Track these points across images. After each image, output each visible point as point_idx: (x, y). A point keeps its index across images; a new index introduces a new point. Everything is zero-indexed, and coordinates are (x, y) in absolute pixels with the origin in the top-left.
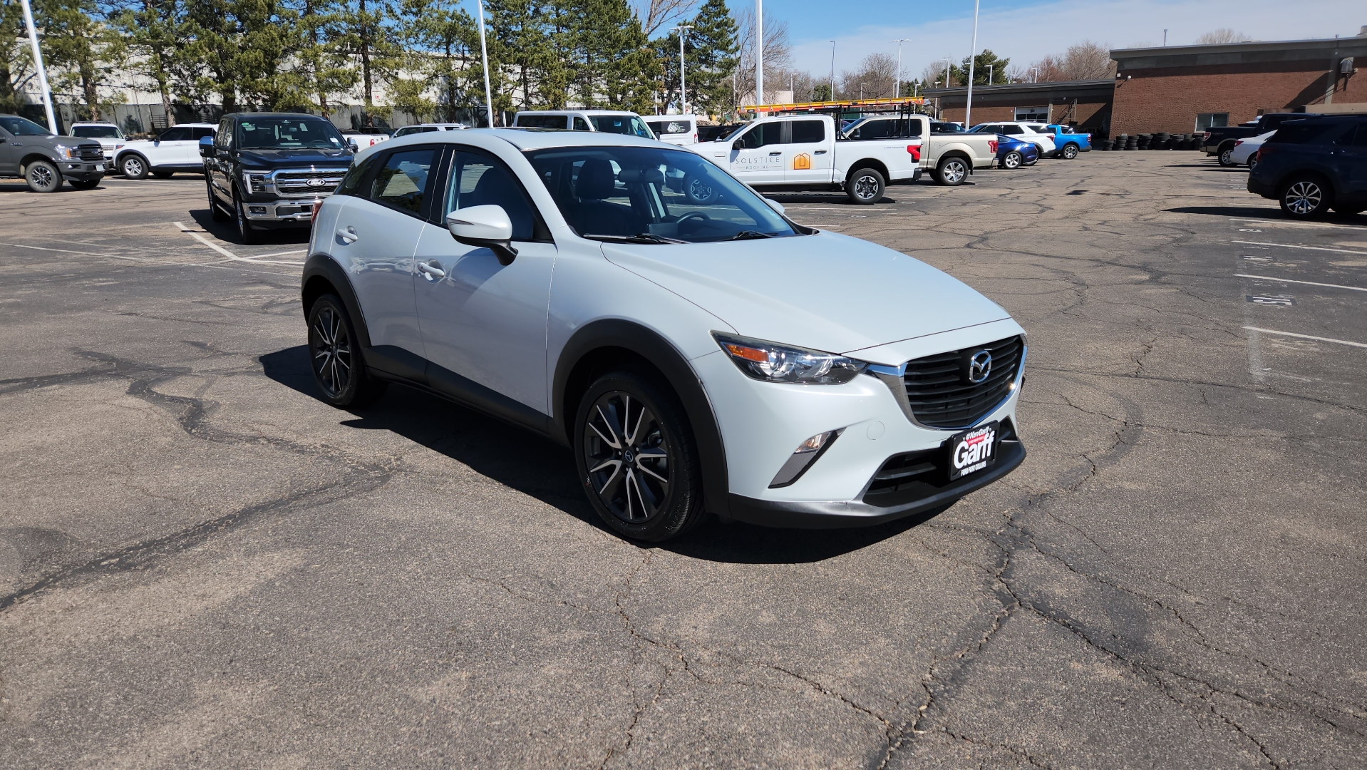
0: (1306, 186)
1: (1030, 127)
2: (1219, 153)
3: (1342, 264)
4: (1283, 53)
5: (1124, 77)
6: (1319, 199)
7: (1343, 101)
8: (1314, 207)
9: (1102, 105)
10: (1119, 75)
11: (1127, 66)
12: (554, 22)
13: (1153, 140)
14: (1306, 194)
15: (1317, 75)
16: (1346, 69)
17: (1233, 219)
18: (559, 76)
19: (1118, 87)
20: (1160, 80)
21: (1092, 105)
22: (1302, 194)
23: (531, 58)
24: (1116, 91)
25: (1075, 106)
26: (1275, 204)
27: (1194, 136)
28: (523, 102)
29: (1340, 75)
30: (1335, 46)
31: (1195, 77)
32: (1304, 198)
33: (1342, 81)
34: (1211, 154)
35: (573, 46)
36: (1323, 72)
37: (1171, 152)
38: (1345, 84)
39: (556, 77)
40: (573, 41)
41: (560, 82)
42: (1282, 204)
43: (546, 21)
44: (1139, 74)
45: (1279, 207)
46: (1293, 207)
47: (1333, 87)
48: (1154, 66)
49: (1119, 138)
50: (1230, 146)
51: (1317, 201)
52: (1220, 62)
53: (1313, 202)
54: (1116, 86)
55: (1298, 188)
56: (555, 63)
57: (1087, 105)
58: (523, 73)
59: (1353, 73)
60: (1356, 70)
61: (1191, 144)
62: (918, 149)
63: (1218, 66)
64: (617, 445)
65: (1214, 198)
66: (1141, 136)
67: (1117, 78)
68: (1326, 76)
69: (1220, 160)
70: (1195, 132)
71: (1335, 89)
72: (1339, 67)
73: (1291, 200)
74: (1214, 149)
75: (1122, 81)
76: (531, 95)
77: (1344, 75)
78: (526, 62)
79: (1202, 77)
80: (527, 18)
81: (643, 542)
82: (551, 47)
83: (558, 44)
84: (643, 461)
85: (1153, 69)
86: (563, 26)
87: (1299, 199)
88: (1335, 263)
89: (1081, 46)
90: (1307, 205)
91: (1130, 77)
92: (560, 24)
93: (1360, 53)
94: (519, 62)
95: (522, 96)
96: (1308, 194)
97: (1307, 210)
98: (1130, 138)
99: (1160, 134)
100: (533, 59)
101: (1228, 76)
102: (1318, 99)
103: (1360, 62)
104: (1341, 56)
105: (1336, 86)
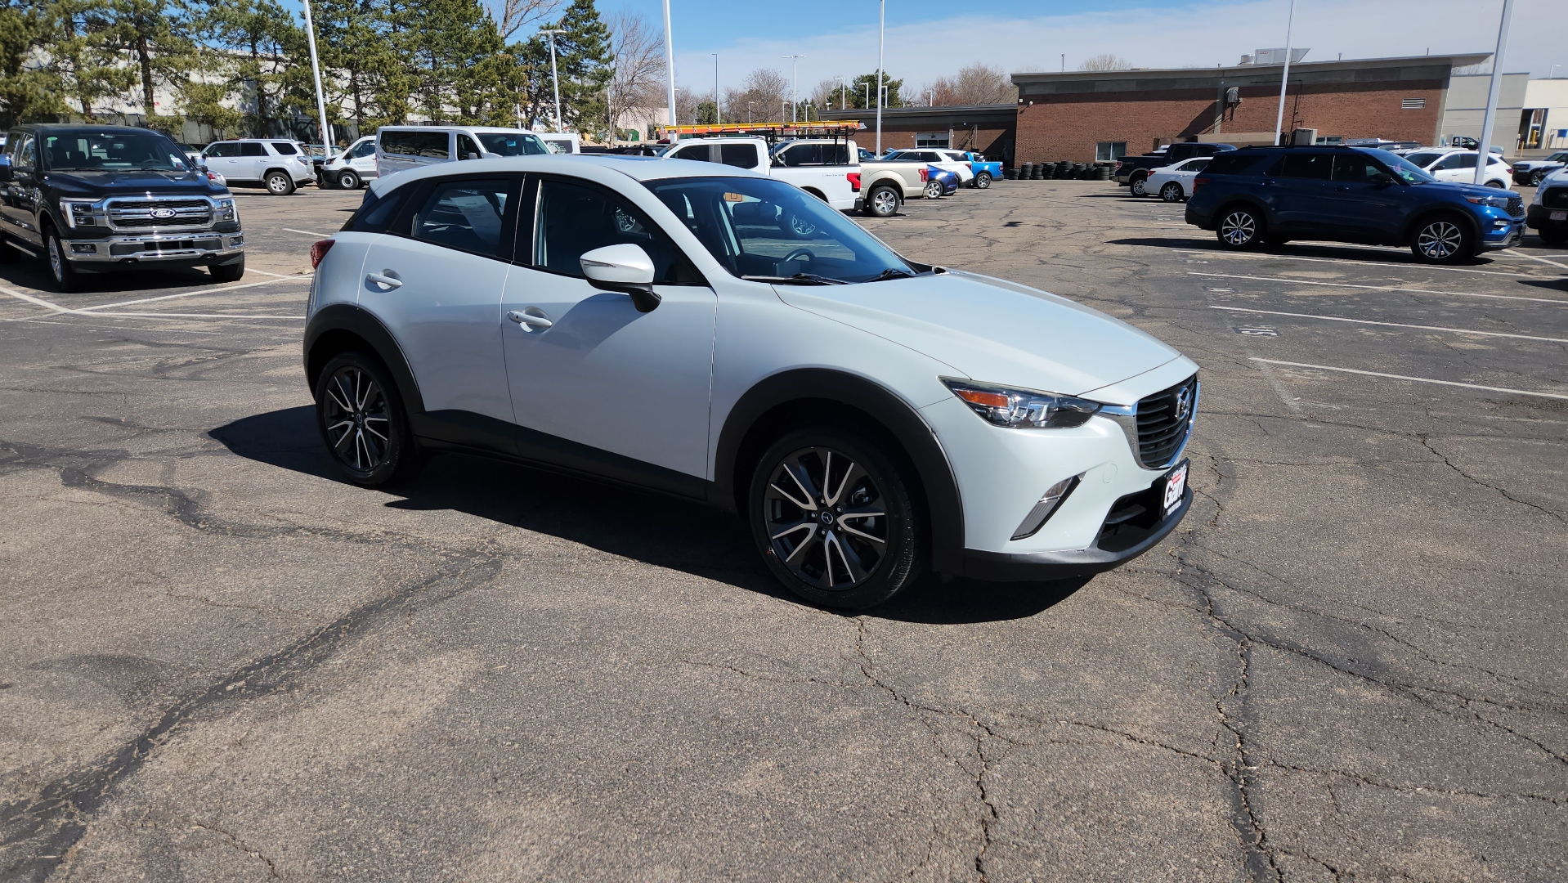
0: (1240, 216)
1: (947, 154)
2: (1131, 183)
3: (1296, 293)
4: (1174, 81)
5: (1026, 103)
6: (1253, 230)
7: (1231, 131)
8: (1249, 238)
9: (1004, 131)
10: (1021, 101)
11: (1029, 91)
12: (390, 19)
13: (1057, 168)
14: (1240, 226)
15: (1206, 104)
16: (1232, 99)
17: (1176, 251)
18: (401, 84)
19: (1021, 112)
20: (1060, 107)
21: (993, 131)
22: (1237, 224)
23: (363, 61)
24: (1019, 117)
25: (976, 131)
26: (1211, 235)
27: (1095, 165)
28: (355, 113)
29: (1227, 104)
30: (1220, 75)
31: (1093, 104)
32: (1239, 228)
33: (1228, 112)
34: (1123, 184)
35: (415, 47)
36: (1212, 101)
37: (1074, 181)
38: (1232, 114)
39: (397, 84)
40: (415, 42)
41: (401, 90)
42: (1219, 235)
43: (380, 18)
44: (1041, 99)
45: (1216, 238)
46: (1229, 238)
47: (1221, 116)
48: (1053, 91)
49: (1024, 167)
50: (1143, 176)
51: (1251, 232)
52: (1117, 89)
53: (1248, 233)
54: (1019, 112)
55: (1233, 219)
56: (394, 68)
57: (987, 131)
58: (354, 80)
59: (1238, 102)
60: (1241, 99)
61: (1094, 174)
62: (858, 177)
63: (1115, 93)
64: (812, 506)
65: (1147, 229)
66: (1045, 165)
67: (1019, 104)
68: (1214, 106)
69: (1132, 190)
70: (1096, 161)
71: (1223, 118)
72: (1226, 96)
73: (1227, 231)
74: (1126, 179)
75: (1025, 107)
76: (365, 105)
77: (1231, 105)
78: (358, 65)
79: (1099, 104)
80: (355, 12)
81: (848, 611)
82: (388, 48)
83: (396, 45)
84: (849, 522)
85: (1053, 95)
86: (401, 24)
87: (1234, 229)
88: (1290, 293)
89: (972, 68)
90: (1242, 236)
91: (1031, 103)
92: (397, 22)
93: (1245, 83)
94: (349, 65)
95: (353, 105)
96: (1242, 225)
97: (1243, 241)
98: (1035, 166)
99: (1064, 163)
100: (367, 63)
101: (1124, 104)
102: (1208, 129)
103: (1244, 92)
104: (1227, 86)
105: (1224, 116)
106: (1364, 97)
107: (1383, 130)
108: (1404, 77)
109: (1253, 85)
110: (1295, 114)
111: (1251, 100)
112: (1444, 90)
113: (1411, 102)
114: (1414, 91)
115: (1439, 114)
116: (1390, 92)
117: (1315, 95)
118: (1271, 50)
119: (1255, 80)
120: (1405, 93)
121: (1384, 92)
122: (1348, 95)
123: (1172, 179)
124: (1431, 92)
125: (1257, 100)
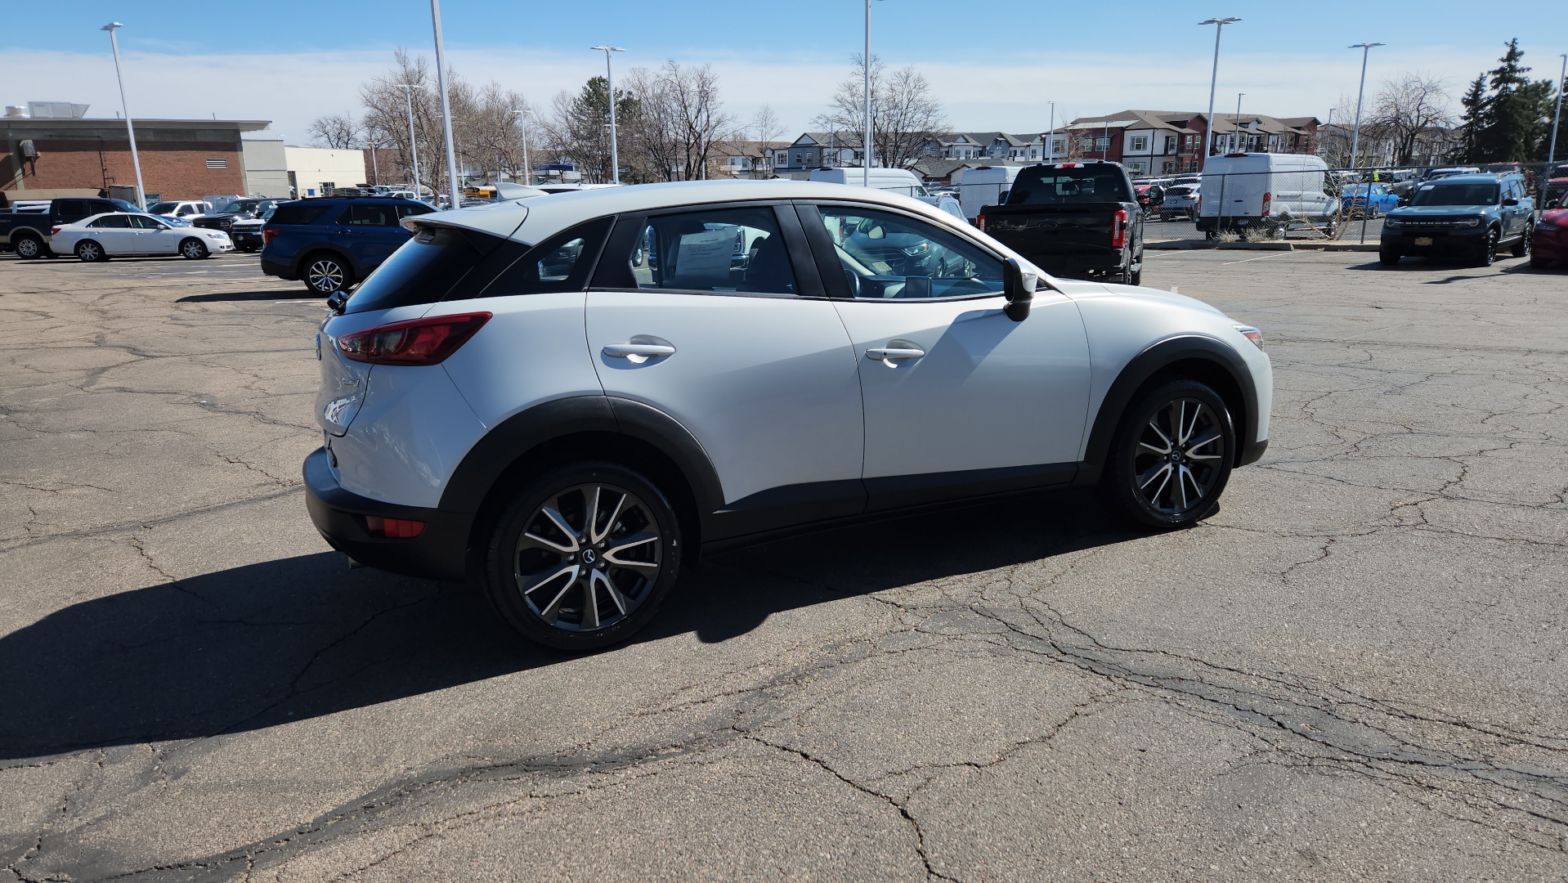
6: (341, 276)
8: (338, 285)
14: (327, 273)
16: (28, 152)
17: (278, 302)
26: (300, 286)
29: (23, 158)
30: (6, 126)
32: (326, 276)
33: (28, 166)
36: (5, 155)
38: (33, 168)
42: (308, 283)
45: (306, 288)
46: (318, 286)
47: (20, 171)
50: (47, 235)
51: (340, 278)
53: (336, 280)
55: (318, 267)
59: (37, 157)
60: (39, 154)
68: (8, 158)
71: (24, 173)
72: (20, 151)
73: (316, 280)
77: (29, 159)
87: (320, 278)
90: (330, 284)
93: (39, 136)
97: (331, 288)
102: (8, 185)
103: (40, 145)
104: (18, 138)
105: (24, 170)
106: (170, 156)
107: (198, 188)
108: (200, 138)
109: (48, 138)
110: (104, 171)
111: (51, 155)
112: (240, 153)
113: (215, 162)
114: (214, 153)
115: (242, 174)
116: (193, 152)
117: (120, 152)
118: (47, 103)
119: (49, 133)
120: (206, 153)
121: (187, 152)
122: (153, 153)
123: (86, 237)
124: (230, 153)
125: (57, 155)
